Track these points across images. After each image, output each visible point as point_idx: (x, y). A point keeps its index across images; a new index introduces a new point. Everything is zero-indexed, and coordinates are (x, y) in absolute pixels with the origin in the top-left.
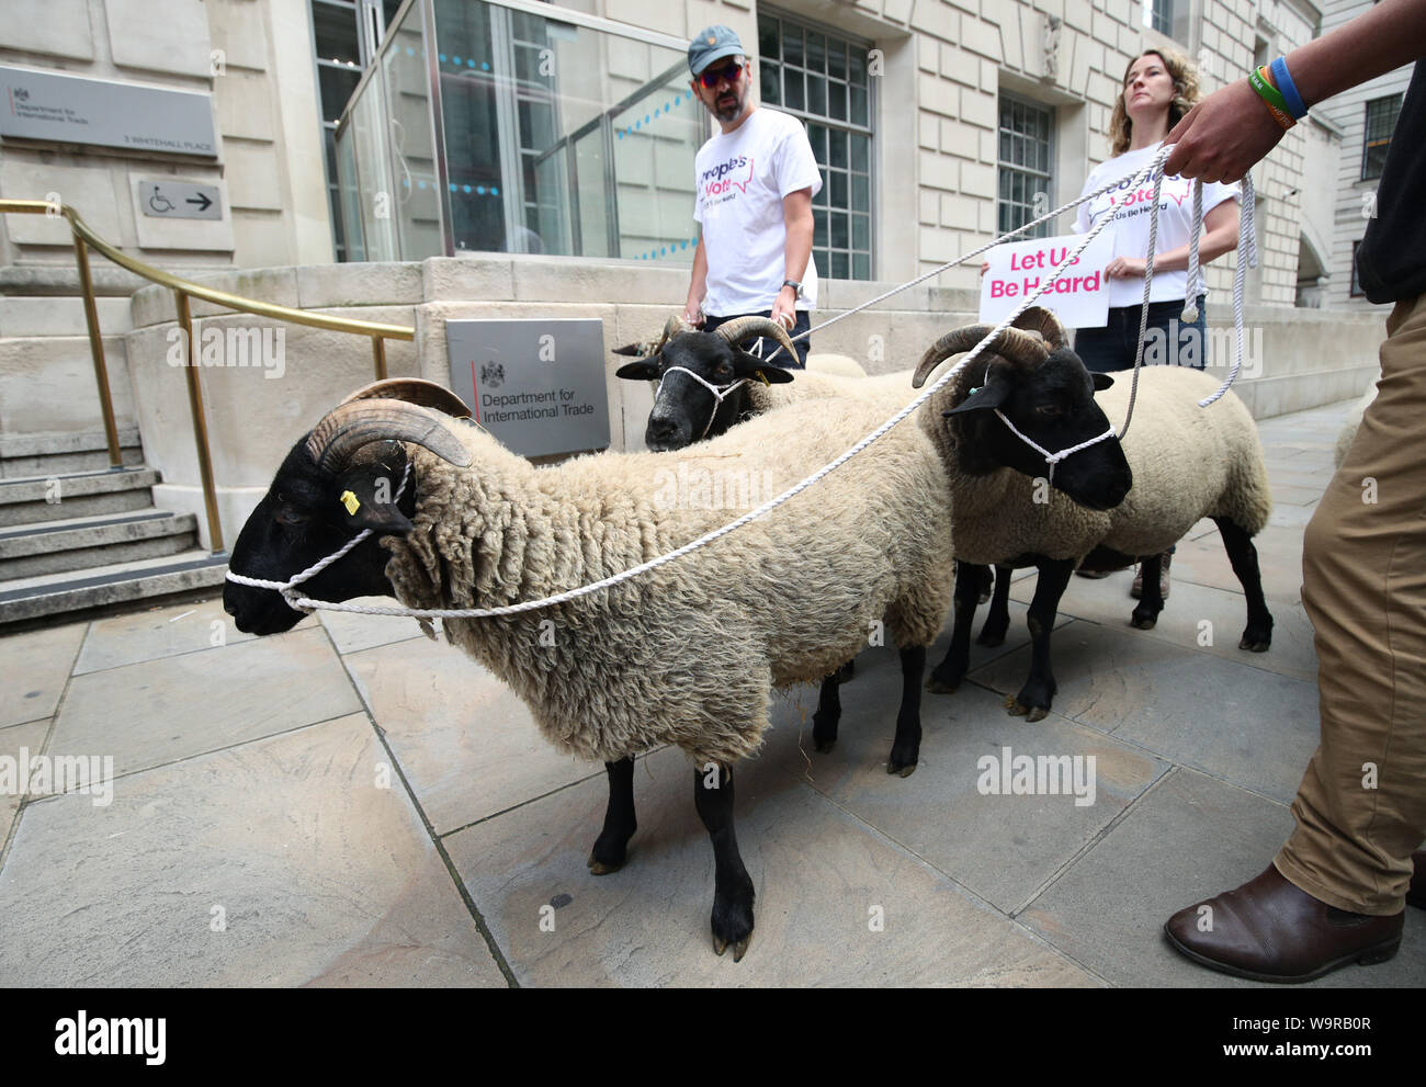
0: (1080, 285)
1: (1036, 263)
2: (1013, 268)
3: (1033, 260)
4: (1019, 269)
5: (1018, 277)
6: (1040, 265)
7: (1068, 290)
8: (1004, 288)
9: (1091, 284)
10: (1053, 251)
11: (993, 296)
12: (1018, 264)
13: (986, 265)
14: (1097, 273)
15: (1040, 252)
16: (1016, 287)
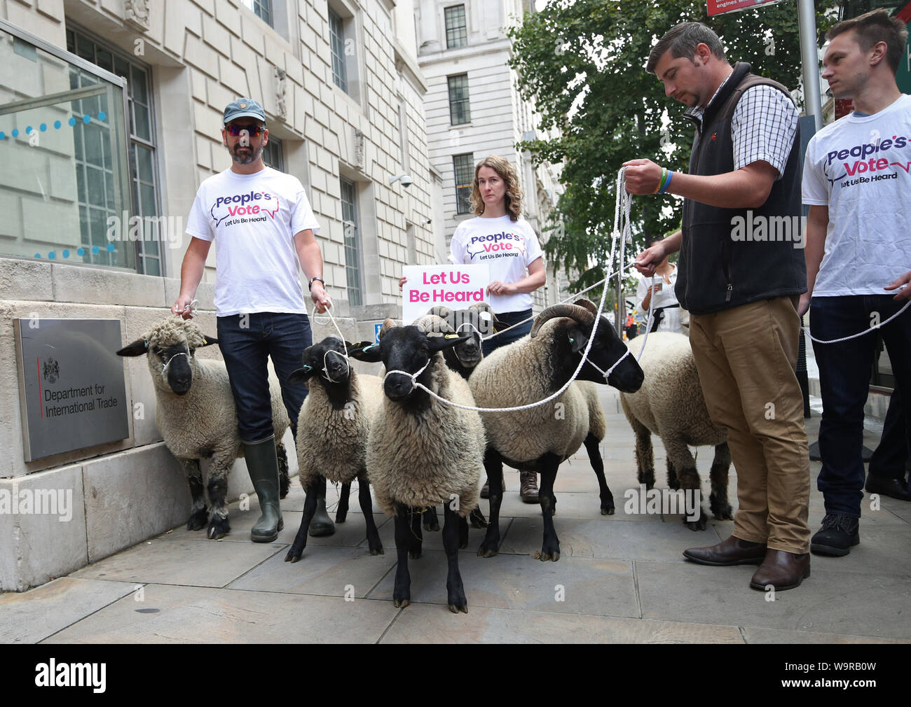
0: (471, 297)
1: (440, 280)
2: (425, 282)
3: (438, 278)
4: (429, 283)
5: (429, 289)
6: (444, 282)
7: (463, 299)
8: (419, 296)
9: (478, 296)
10: (451, 273)
11: (412, 300)
12: (428, 280)
13: (405, 279)
14: (482, 290)
15: (443, 273)
16: (428, 296)
